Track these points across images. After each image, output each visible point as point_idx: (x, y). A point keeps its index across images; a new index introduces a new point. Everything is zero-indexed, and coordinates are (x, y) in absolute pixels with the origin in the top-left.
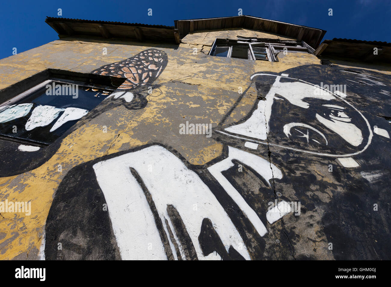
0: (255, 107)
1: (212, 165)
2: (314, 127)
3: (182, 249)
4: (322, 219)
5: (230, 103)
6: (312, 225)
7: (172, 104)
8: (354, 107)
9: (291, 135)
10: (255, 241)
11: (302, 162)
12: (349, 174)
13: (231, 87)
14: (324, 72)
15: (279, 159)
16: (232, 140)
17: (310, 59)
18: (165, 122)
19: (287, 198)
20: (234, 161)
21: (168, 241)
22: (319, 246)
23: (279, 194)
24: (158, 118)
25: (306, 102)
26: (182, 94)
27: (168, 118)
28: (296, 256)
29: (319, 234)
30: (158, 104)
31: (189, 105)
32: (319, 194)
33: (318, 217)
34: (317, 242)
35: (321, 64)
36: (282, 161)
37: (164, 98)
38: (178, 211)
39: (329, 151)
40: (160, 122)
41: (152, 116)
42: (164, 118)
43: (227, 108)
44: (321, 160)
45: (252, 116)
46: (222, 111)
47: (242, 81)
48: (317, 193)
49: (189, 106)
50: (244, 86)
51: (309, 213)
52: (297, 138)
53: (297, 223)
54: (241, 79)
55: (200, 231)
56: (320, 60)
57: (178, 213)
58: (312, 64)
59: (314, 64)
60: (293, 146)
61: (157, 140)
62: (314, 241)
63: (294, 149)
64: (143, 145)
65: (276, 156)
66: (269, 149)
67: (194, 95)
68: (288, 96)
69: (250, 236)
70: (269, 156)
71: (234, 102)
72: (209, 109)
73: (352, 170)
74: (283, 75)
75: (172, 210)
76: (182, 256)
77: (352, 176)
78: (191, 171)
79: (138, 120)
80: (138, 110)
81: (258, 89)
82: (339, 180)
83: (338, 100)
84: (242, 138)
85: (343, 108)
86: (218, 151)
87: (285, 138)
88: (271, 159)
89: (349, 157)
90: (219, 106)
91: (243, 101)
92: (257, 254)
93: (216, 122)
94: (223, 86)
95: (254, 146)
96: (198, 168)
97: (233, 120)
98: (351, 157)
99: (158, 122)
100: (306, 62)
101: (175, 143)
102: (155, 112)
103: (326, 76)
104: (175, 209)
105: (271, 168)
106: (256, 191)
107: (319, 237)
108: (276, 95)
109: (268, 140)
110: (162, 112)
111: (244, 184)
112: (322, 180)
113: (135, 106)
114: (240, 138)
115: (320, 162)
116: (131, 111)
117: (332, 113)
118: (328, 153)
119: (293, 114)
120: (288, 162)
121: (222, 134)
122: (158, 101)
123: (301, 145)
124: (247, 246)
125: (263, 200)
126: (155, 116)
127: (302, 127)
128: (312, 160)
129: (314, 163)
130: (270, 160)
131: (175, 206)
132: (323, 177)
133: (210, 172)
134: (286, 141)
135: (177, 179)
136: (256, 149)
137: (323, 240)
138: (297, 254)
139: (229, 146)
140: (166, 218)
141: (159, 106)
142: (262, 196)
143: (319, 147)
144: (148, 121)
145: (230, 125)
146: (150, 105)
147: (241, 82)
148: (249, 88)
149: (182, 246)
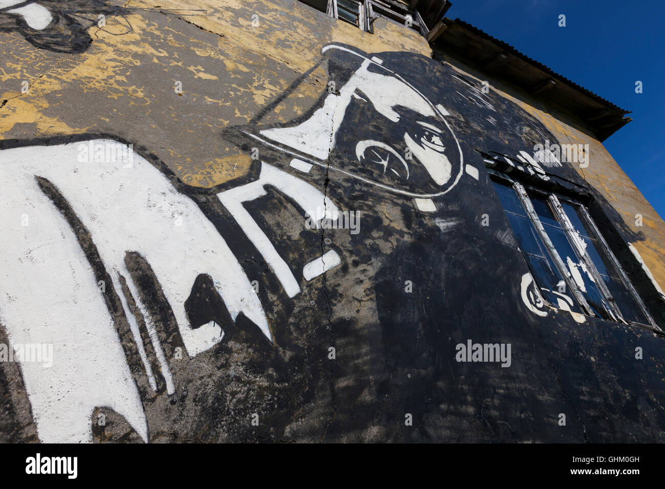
0: (320, 104)
1: (227, 189)
2: (397, 151)
3: (151, 322)
4: (377, 274)
5: (278, 87)
6: (362, 281)
7: (155, 61)
8: (453, 133)
9: (364, 158)
10: (280, 304)
11: (370, 199)
12: (423, 219)
13: (284, 58)
14: (431, 71)
15: (340, 191)
16: (270, 152)
17: (418, 45)
18: (135, 95)
19: (338, 247)
20: (267, 187)
21: (123, 311)
22: (364, 306)
23: (327, 241)
24: (118, 82)
25: (397, 112)
26: (179, 44)
27: (142, 89)
28: (332, 320)
29: (368, 292)
30: (118, 51)
31: (195, 72)
32: (380, 243)
33: (372, 272)
34: (364, 302)
35: (431, 58)
36: (343, 194)
37: (136, 43)
38: (150, 262)
39: (408, 188)
40: (121, 92)
41: (102, 76)
42: (134, 87)
43: (271, 94)
44: (395, 198)
45: (312, 118)
46: (261, 99)
47: (306, 51)
48: (377, 242)
49: (195, 75)
50: (309, 61)
51: (362, 267)
52: (372, 164)
53: (344, 279)
54: (305, 48)
55: (190, 293)
56: (431, 51)
57: (149, 266)
58: (419, 53)
59: (422, 55)
60: (363, 175)
61: (112, 130)
62: (360, 301)
63: (364, 180)
64: (75, 135)
65: (336, 187)
66: (327, 175)
67: (207, 55)
68: (374, 97)
69: (272, 297)
70: (326, 185)
71: (285, 87)
72: (235, 90)
73: (427, 214)
74: (374, 59)
75: (135, 262)
76: (149, 331)
77: (425, 222)
78: (185, 196)
79: (64, 78)
80: (62, 54)
81: (330, 74)
82: (408, 226)
83: (437, 119)
84: (288, 152)
85: (440, 131)
86: (242, 168)
87: (355, 161)
88: (328, 189)
89: (428, 198)
90: (257, 88)
91: (302, 88)
92: (279, 321)
93: (246, 116)
94: (271, 51)
95: (306, 168)
96: (199, 193)
97: (278, 118)
98: (431, 198)
99: (116, 91)
100: (413, 47)
101: (154, 140)
102: (110, 70)
103: (433, 79)
104: (143, 259)
105: (325, 204)
106: (296, 235)
107: (367, 295)
108: (358, 91)
109: (329, 162)
110: (128, 73)
111: (278, 225)
112: (389, 225)
113: (57, 43)
114: (285, 151)
115: (392, 201)
116: (43, 53)
117: (425, 135)
118: (406, 190)
119: (375, 126)
120: (350, 196)
121: (254, 139)
122: (120, 46)
123: (374, 175)
124: (266, 311)
125: (303, 249)
126: (110, 77)
127: (382, 149)
128: (383, 197)
129: (385, 202)
130: (326, 191)
131: (142, 254)
132: (391, 221)
133: (221, 201)
134: (356, 165)
135: (152, 208)
136: (308, 172)
137: (371, 299)
138: (335, 317)
139: (262, 162)
140: (121, 274)
141: (122, 58)
142: (302, 243)
143: (396, 181)
144: (91, 84)
145: (270, 127)
146: (98, 49)
147: (304, 52)
148: (316, 67)
149: (151, 317)
